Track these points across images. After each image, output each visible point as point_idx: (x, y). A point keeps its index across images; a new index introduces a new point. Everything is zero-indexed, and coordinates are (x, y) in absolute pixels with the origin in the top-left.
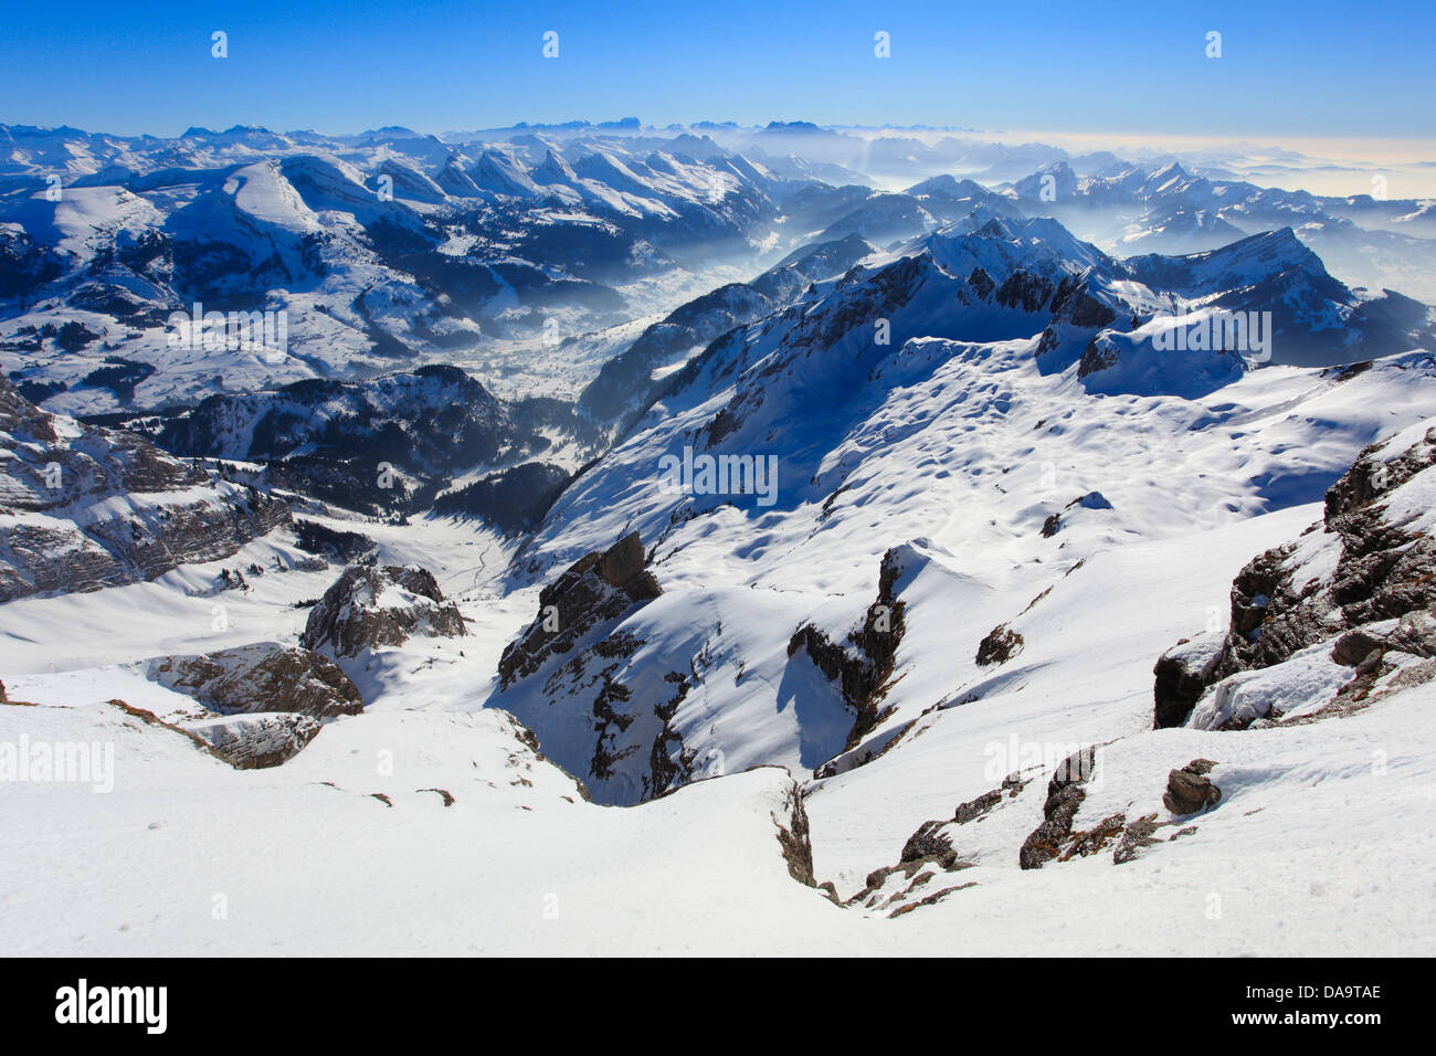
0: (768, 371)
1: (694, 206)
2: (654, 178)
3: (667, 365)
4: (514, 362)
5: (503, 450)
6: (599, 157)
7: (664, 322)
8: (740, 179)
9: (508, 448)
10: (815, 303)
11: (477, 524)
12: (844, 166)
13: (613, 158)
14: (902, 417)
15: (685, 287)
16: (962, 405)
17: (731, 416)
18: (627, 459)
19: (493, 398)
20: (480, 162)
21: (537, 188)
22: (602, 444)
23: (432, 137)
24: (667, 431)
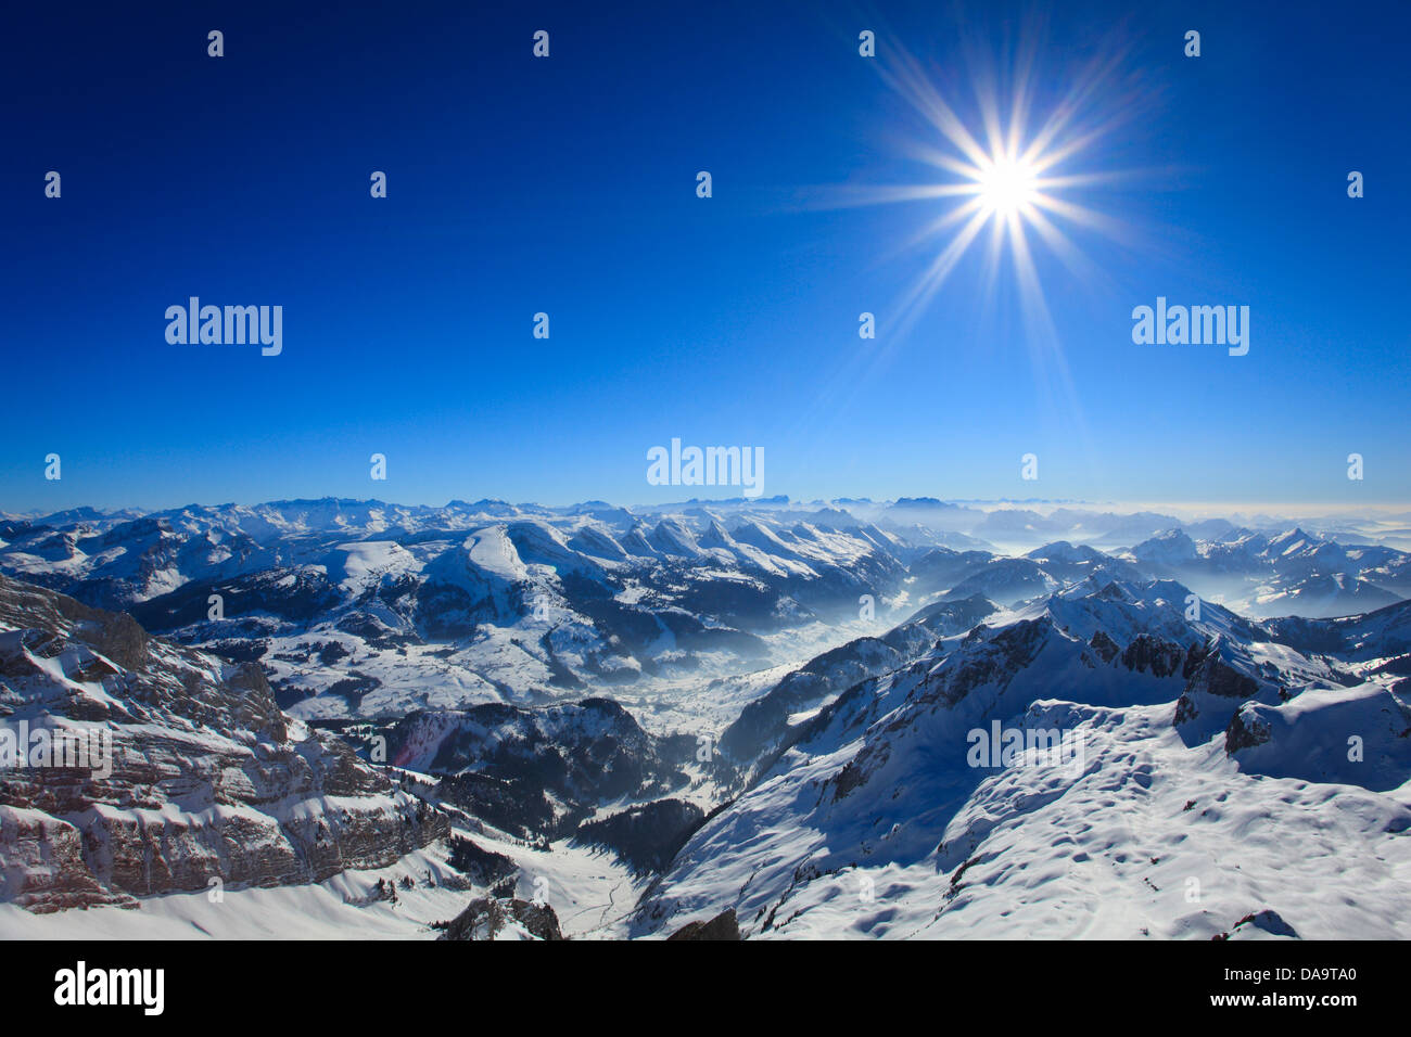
0: (895, 726)
1: (833, 568)
2: (798, 543)
3: (802, 711)
4: (667, 699)
5: (646, 783)
6: (753, 526)
7: (802, 670)
8: (873, 545)
9: (651, 782)
10: (941, 659)
11: (613, 856)
12: (967, 534)
13: (764, 527)
14: (1032, 785)
15: (823, 638)
16: (1097, 775)
17: (858, 770)
18: (756, 804)
19: (643, 732)
20: (657, 529)
21: (701, 551)
22: (737, 786)
23: (623, 510)
24: (797, 779)
